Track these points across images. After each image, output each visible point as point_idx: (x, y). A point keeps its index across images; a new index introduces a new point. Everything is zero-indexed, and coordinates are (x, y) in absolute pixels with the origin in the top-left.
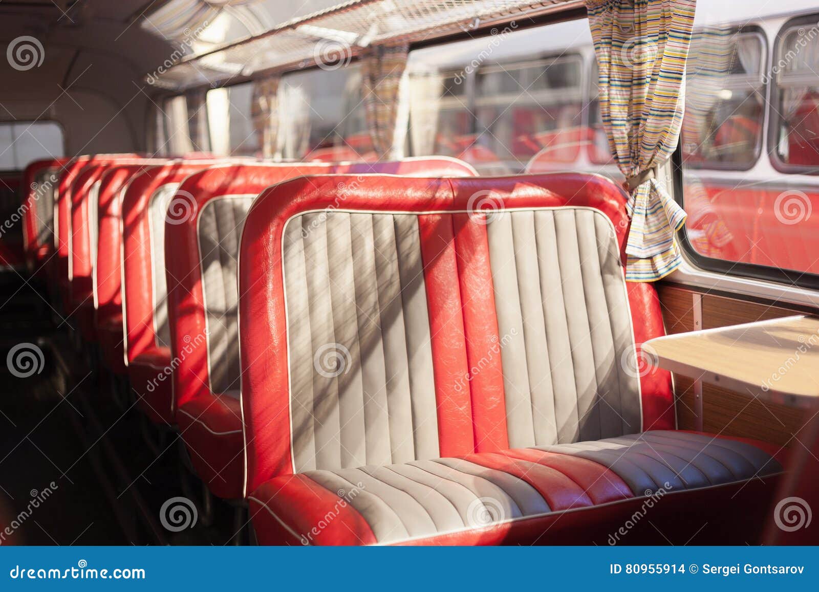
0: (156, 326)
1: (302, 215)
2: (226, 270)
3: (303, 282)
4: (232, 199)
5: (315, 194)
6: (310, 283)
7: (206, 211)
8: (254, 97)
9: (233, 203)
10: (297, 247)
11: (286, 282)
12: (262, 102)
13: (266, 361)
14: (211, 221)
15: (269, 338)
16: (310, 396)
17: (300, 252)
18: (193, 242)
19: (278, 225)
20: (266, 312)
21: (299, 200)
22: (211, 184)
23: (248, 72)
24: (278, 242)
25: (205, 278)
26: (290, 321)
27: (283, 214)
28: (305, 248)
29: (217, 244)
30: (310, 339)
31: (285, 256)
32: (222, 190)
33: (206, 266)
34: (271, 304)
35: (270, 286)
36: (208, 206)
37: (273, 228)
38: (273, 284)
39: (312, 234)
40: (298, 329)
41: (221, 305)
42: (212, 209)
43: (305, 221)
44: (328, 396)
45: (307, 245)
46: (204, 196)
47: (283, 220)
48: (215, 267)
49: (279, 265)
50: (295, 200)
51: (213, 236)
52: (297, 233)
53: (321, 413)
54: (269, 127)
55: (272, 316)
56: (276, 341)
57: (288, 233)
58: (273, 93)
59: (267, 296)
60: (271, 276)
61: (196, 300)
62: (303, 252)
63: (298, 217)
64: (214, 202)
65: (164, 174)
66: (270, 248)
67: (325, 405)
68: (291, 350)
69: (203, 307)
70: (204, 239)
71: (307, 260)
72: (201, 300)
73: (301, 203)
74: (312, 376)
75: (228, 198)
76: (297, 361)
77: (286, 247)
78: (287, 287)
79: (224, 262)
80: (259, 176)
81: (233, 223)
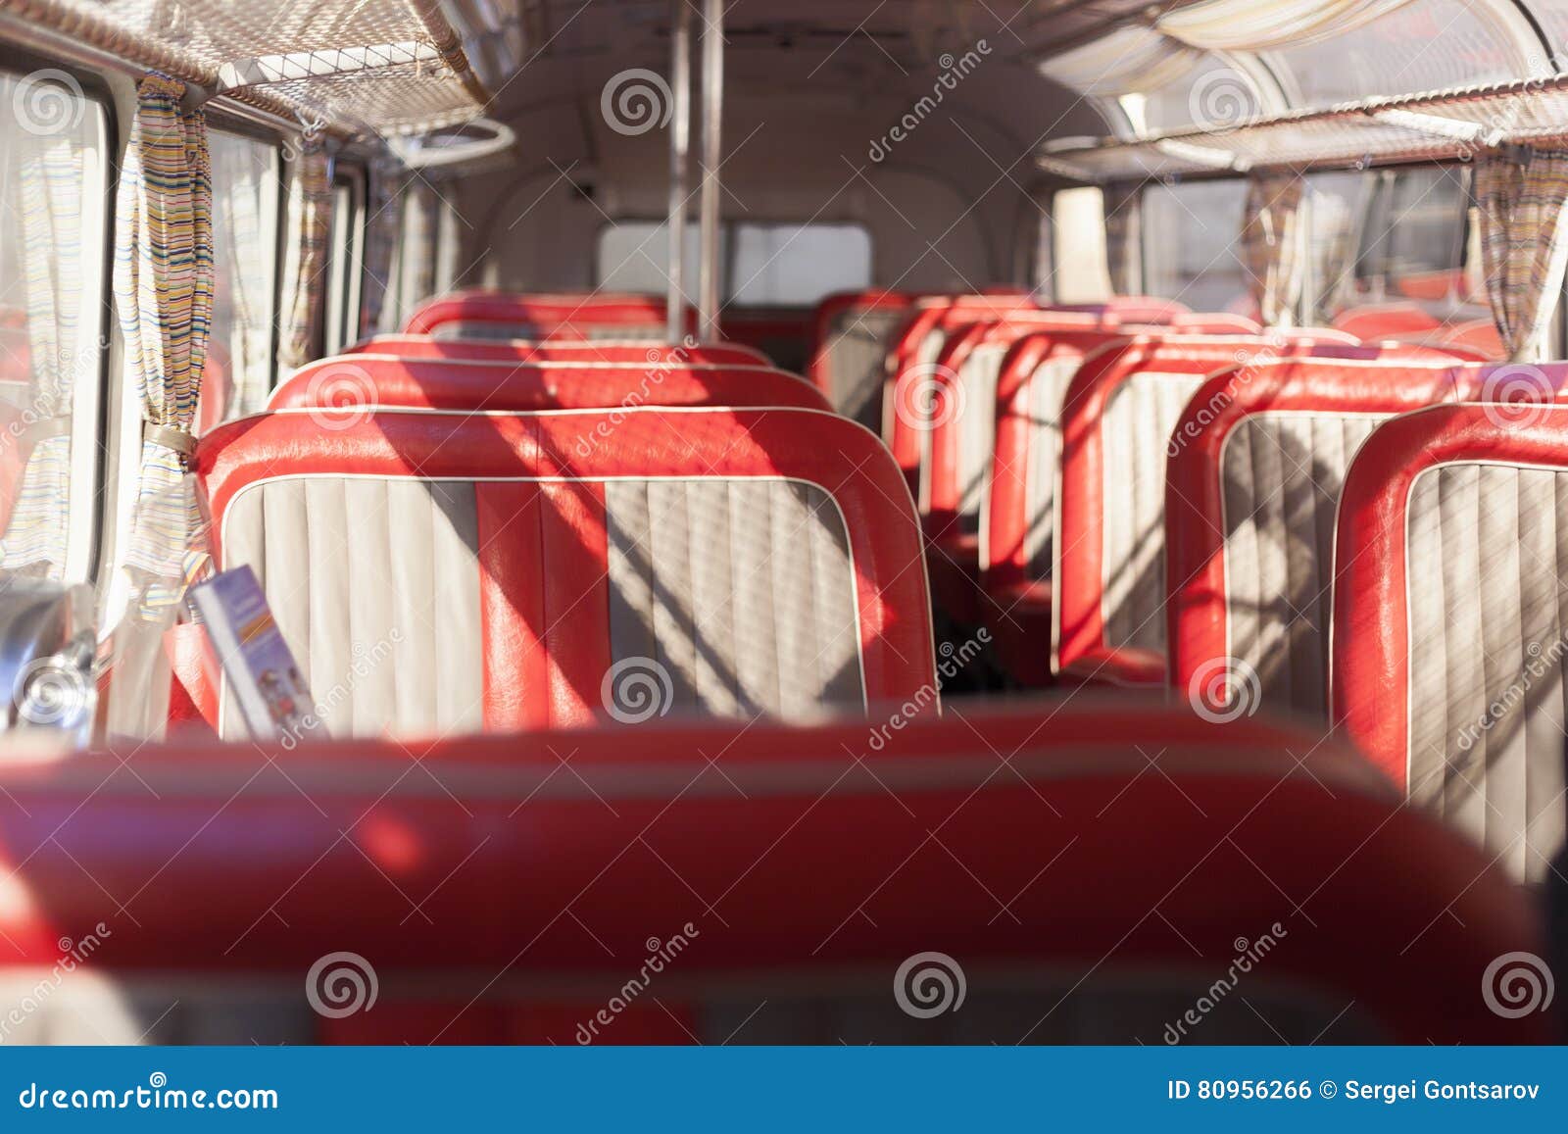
0: (1106, 611)
1: (1441, 469)
2: (1263, 536)
3: (1437, 579)
4: (1279, 418)
5: (1464, 435)
6: (1448, 580)
7: (1236, 437)
8: (1250, 209)
9: (1280, 426)
10: (1429, 520)
11: (1411, 576)
12: (1266, 218)
13: (1374, 702)
14: (1243, 453)
15: (1380, 663)
16: (1441, 762)
17: (1435, 528)
18: (1212, 487)
19: (1403, 484)
20: (1377, 623)
21: (1437, 443)
22: (1248, 392)
23: (1242, 165)
24: (1401, 509)
25: (1229, 547)
26: (1415, 638)
27: (1410, 467)
28: (1442, 523)
29: (1251, 492)
30: (1443, 671)
31: (1410, 534)
32: (1264, 404)
33: (1231, 530)
34: (1385, 609)
35: (1386, 581)
36: (1240, 429)
37: (1393, 487)
38: (1391, 579)
39: (1455, 501)
40: (1427, 653)
41: (1252, 594)
42: (1245, 434)
43: (1445, 479)
44: (1470, 764)
45: (1445, 519)
46: (1233, 411)
47: (1410, 475)
48: (1246, 529)
49: (1399, 547)
50: (1431, 445)
51: (1245, 476)
52: (1430, 497)
53: (1456, 792)
54: (1277, 263)
55: (1386, 629)
56: (1391, 671)
57: (1416, 496)
58: (1290, 204)
59: (1381, 598)
60: (1386, 566)
61: (1213, 584)
62: (1439, 528)
63: (1432, 472)
64: (1250, 423)
65: (1134, 357)
66: (1387, 522)
67: (1464, 779)
68: (1414, 686)
69: (1224, 596)
70: (1230, 481)
71: (1444, 543)
72: (1222, 584)
73: (1442, 448)
74: (1446, 731)
75: (1272, 416)
76: (1423, 704)
77: (1412, 519)
78: (1412, 585)
79: (1261, 522)
80: (1325, 380)
81: (1278, 459)
